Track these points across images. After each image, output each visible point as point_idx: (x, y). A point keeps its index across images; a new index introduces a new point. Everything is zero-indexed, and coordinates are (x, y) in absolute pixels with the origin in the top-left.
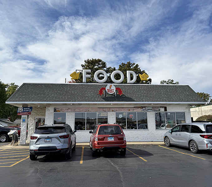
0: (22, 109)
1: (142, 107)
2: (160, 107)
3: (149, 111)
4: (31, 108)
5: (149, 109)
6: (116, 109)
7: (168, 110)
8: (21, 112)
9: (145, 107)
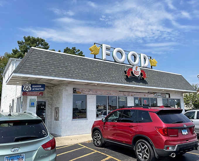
0: (30, 87)
1: (154, 93)
2: (166, 94)
3: (159, 97)
4: (43, 86)
5: (159, 95)
6: (135, 93)
7: (171, 97)
8: (27, 90)
9: (156, 93)
